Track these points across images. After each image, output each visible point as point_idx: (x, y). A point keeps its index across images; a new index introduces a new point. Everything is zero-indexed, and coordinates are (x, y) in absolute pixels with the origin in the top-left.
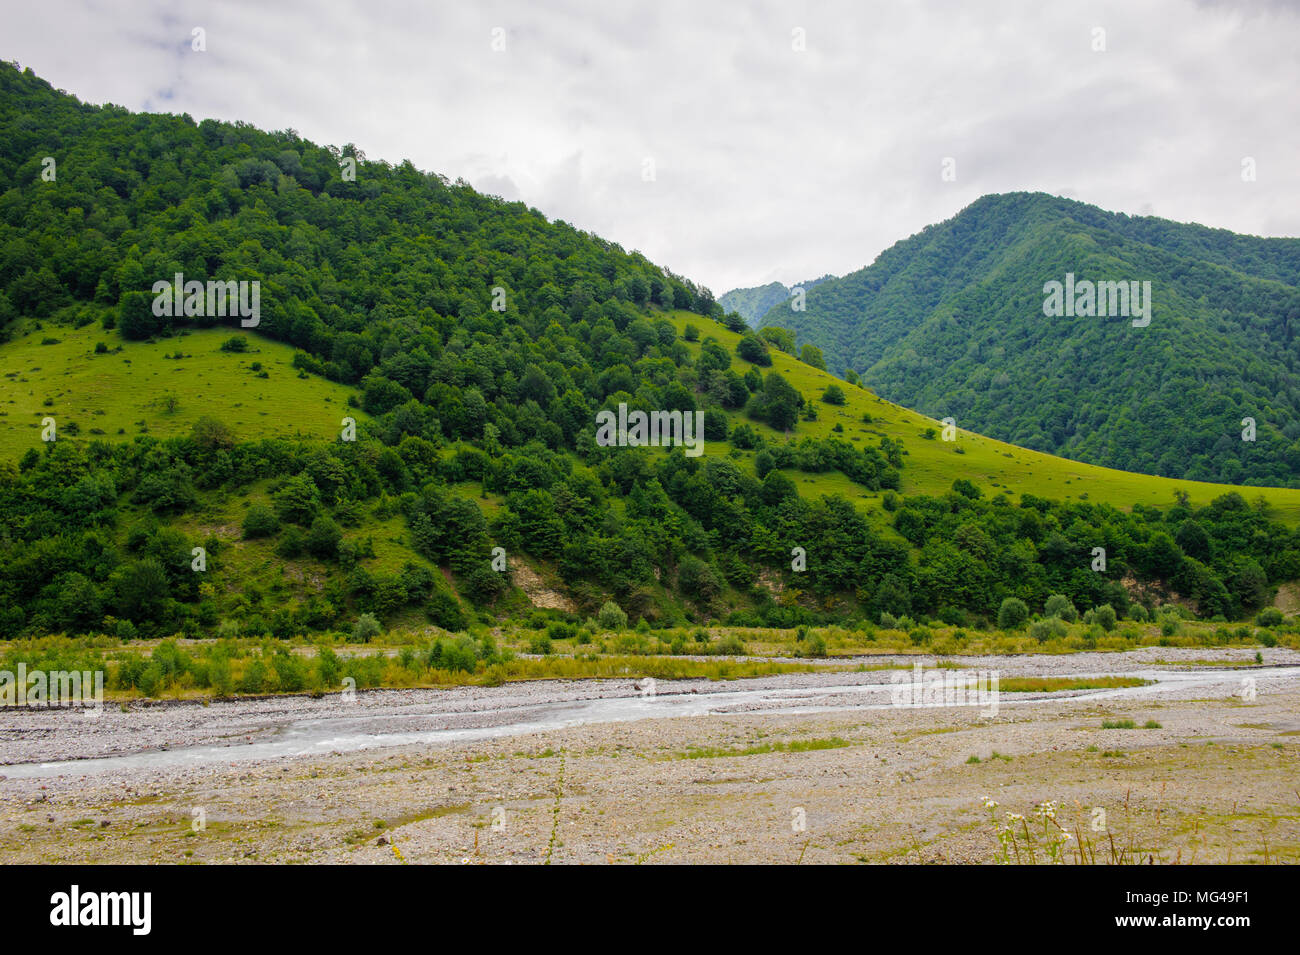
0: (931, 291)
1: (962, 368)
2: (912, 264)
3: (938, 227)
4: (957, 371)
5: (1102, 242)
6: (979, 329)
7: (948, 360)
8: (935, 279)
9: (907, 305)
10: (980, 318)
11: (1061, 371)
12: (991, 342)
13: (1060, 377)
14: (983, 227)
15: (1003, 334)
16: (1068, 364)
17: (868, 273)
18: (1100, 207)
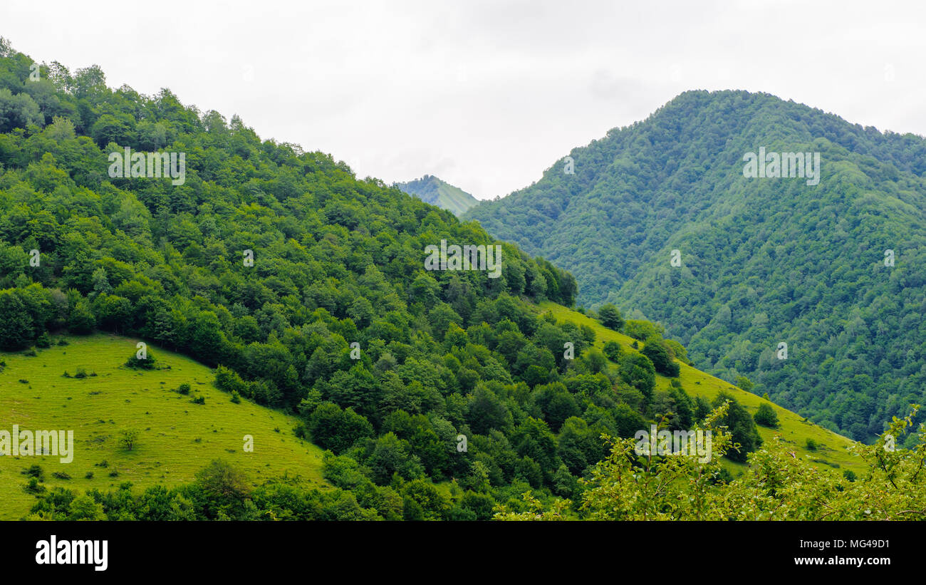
0: (632, 222)
1: (712, 339)
2: (600, 184)
3: (627, 132)
4: (705, 342)
5: (870, 174)
6: (723, 285)
7: (688, 326)
8: (635, 206)
9: (602, 241)
10: (723, 270)
11: (852, 349)
12: (745, 303)
13: (850, 356)
14: (691, 136)
15: (760, 294)
16: (861, 341)
17: (539, 192)
18: (844, 118)
